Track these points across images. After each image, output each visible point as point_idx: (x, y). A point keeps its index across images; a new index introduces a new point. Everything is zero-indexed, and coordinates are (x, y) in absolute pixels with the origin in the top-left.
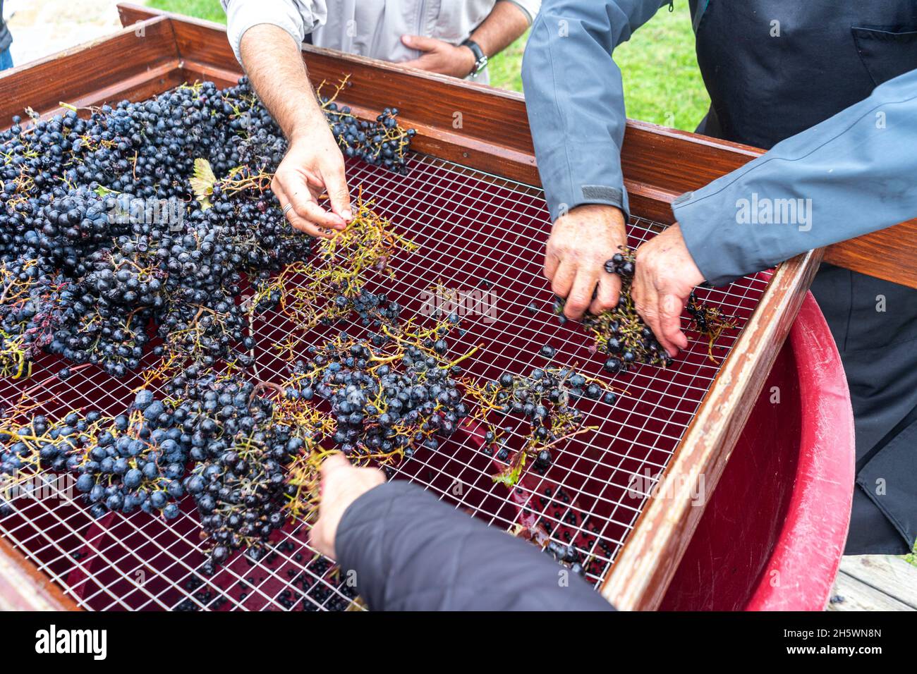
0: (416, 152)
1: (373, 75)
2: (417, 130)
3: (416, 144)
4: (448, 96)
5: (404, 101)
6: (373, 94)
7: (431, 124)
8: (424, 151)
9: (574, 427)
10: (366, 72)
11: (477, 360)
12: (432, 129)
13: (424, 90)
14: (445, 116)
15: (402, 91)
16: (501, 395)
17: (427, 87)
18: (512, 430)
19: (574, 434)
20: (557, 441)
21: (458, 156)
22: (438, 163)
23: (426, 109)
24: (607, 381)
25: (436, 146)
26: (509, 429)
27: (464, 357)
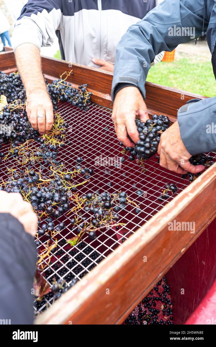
0: (94, 103)
1: (81, 71)
2: (93, 93)
3: (94, 99)
4: (106, 79)
5: (91, 82)
6: (80, 79)
7: (100, 91)
8: (97, 103)
9: (112, 222)
10: (78, 70)
11: (85, 187)
12: (100, 93)
13: (97, 76)
14: (105, 88)
15: (90, 77)
16: (86, 203)
17: (99, 75)
18: (86, 219)
19: (113, 226)
20: (102, 227)
21: (108, 105)
22: (101, 108)
23: (99, 85)
24: (138, 203)
25: (101, 101)
26: (84, 218)
27: (80, 184)
